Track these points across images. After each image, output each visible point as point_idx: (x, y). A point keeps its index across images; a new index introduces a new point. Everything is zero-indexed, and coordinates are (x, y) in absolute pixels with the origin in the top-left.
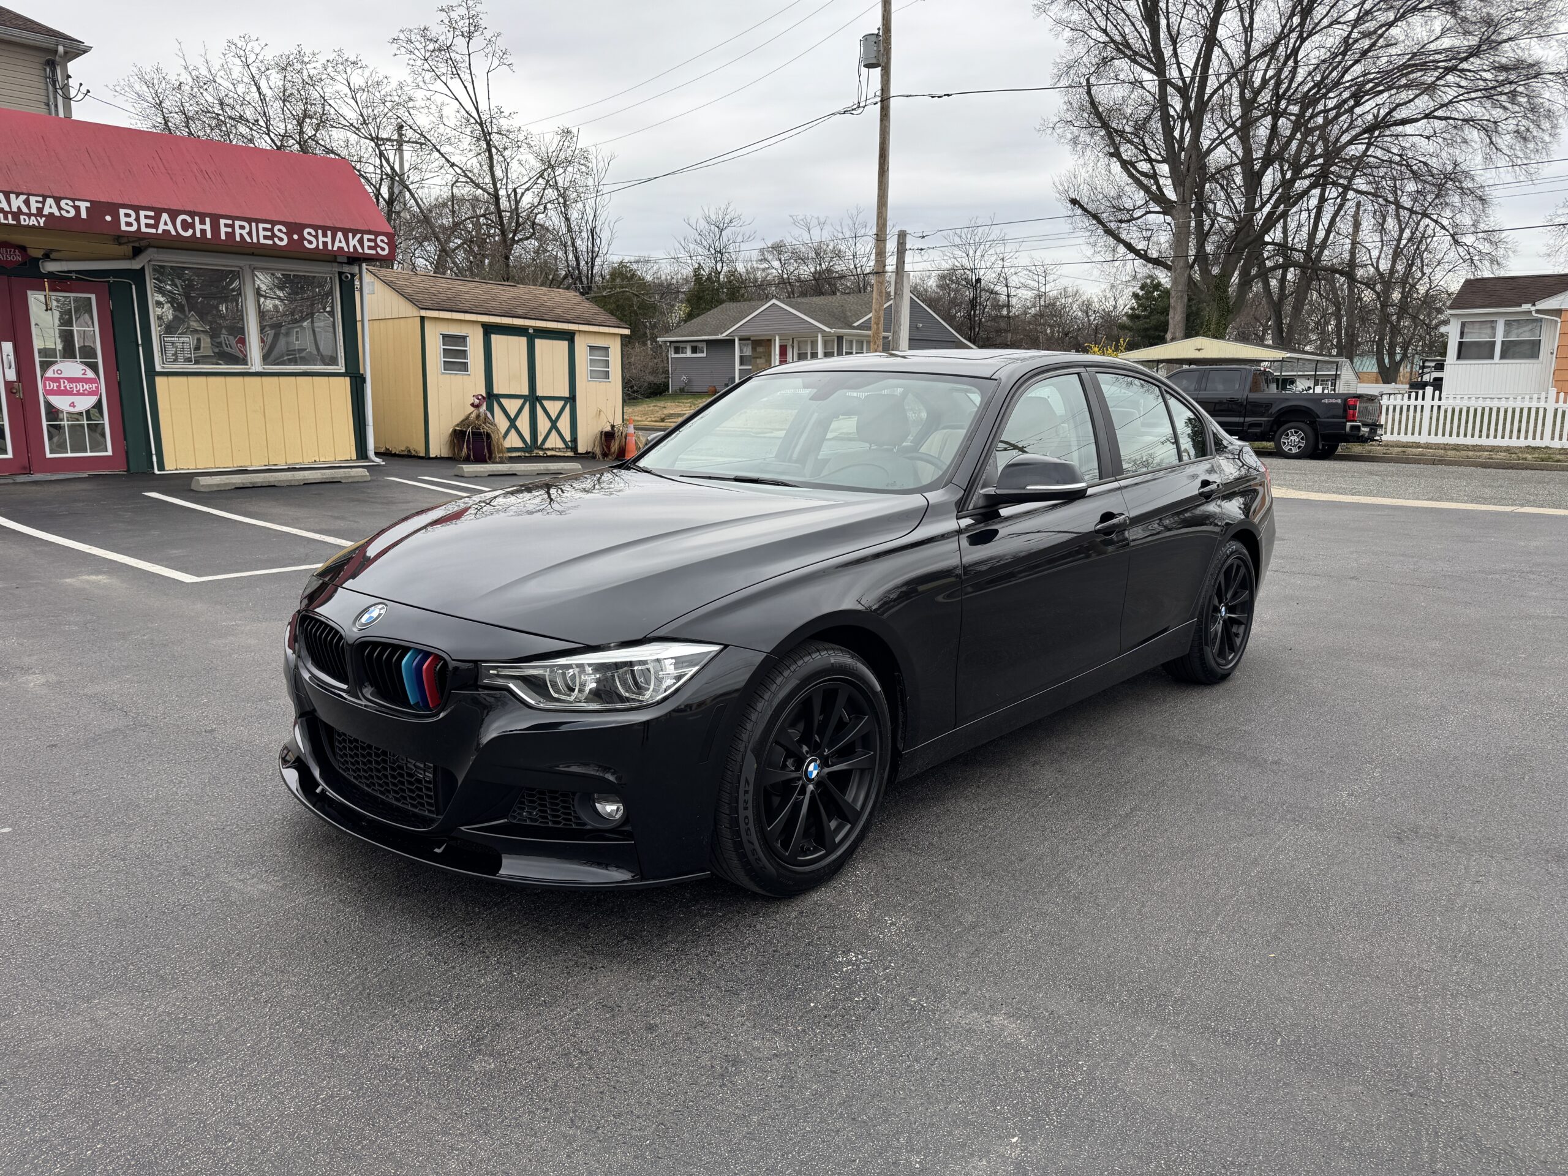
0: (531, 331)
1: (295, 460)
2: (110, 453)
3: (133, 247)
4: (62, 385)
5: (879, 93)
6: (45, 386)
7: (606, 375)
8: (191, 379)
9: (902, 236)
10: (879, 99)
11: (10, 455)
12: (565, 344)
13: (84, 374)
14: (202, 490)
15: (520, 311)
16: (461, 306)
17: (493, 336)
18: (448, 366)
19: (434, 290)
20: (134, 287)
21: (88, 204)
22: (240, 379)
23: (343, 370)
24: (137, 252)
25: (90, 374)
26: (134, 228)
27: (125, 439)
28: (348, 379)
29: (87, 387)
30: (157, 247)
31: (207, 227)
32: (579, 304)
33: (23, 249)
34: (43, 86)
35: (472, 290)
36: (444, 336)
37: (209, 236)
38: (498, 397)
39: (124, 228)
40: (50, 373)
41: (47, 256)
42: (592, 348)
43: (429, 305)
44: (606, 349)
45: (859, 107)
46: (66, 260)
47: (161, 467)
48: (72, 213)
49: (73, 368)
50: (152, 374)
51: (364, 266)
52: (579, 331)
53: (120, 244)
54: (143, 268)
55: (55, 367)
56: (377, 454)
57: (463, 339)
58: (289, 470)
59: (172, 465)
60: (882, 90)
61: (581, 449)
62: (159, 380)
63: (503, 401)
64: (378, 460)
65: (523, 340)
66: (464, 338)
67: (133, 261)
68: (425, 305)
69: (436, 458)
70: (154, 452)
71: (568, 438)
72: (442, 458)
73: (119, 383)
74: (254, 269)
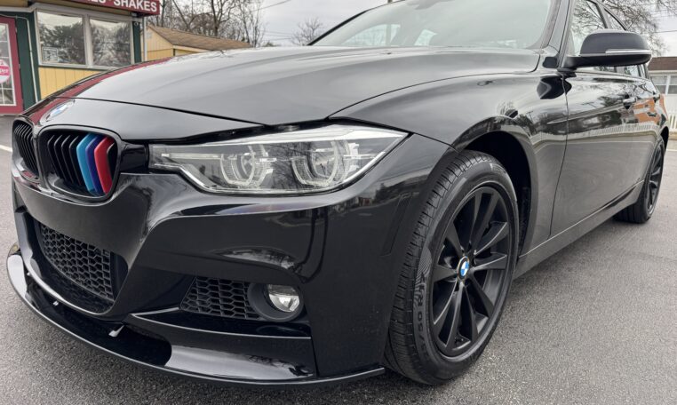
2: (15, 104)
16: (193, 45)
19: (180, 38)
20: (28, 21)
22: (81, 72)
24: (30, 3)
25: (5, 65)
27: (23, 97)
29: (3, 71)
30: (40, 2)
43: (178, 43)
50: (37, 66)
51: (145, 17)
62: (40, 70)
67: (28, 8)
73: (20, 69)
74: (90, 17)
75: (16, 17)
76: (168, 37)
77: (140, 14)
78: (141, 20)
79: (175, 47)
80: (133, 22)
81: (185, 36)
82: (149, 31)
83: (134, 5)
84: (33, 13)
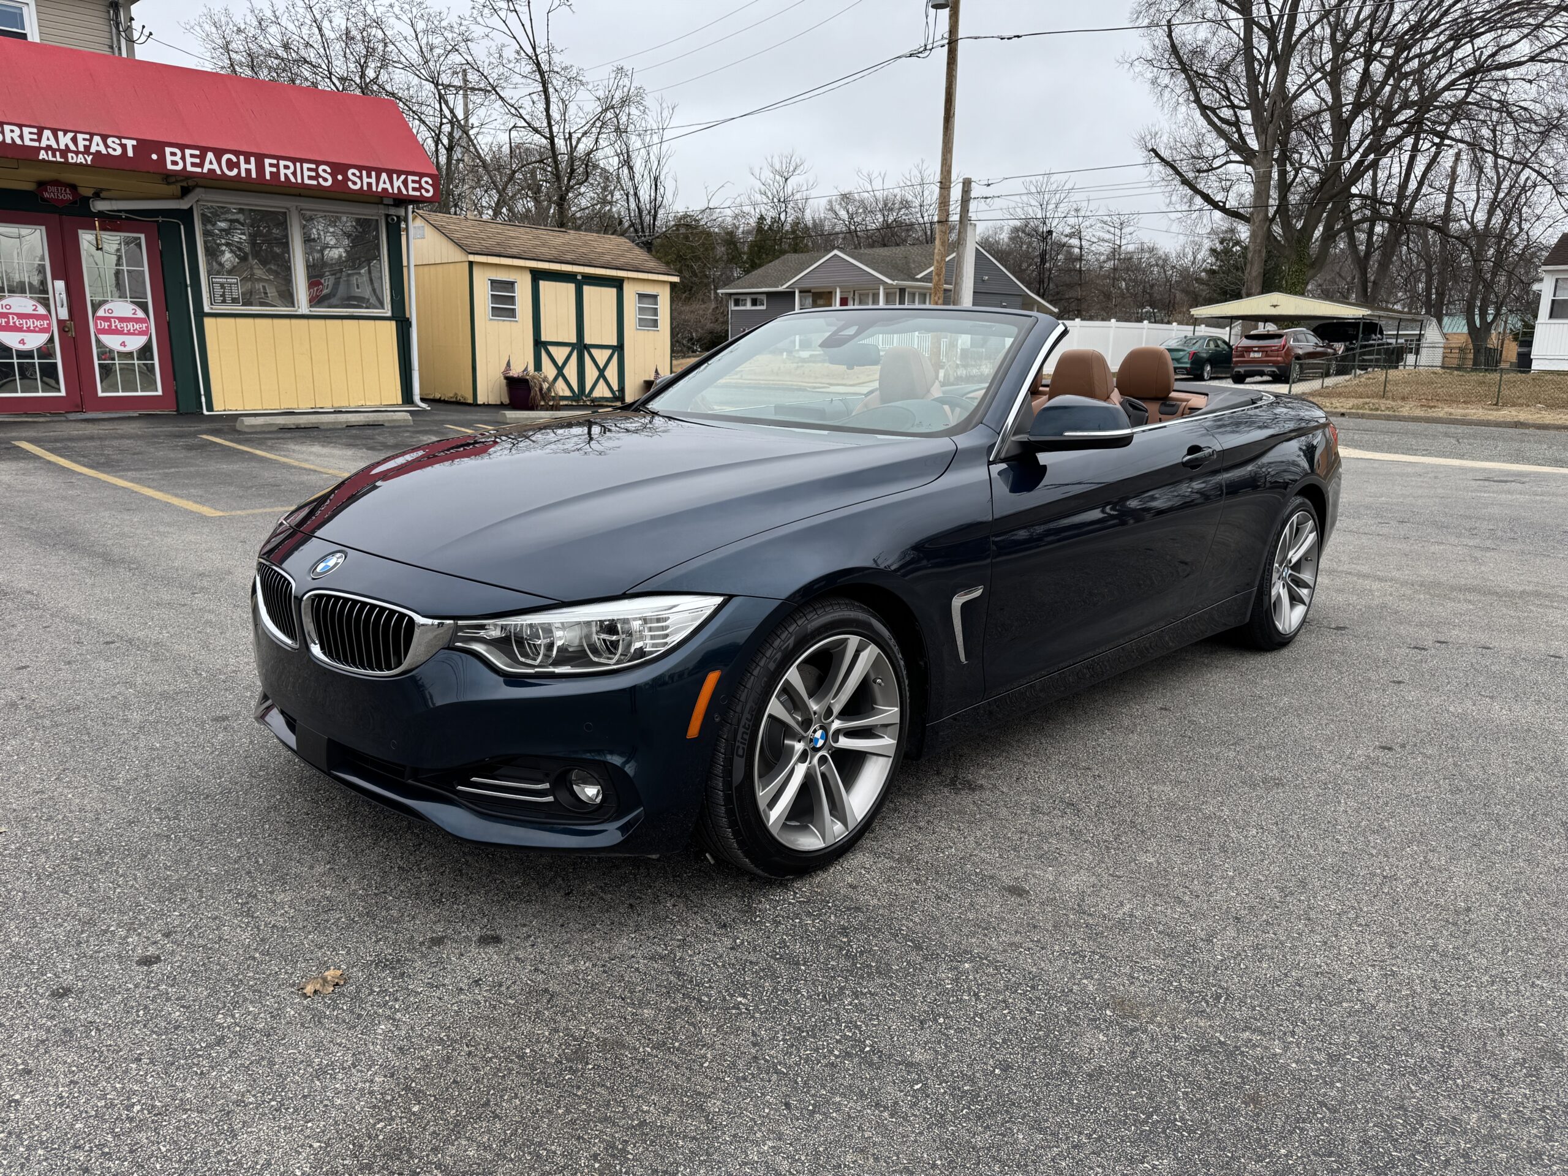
0: (579, 277)
1: (342, 403)
2: (160, 393)
3: (182, 187)
4: (113, 325)
5: (946, 35)
6: (96, 325)
7: (655, 323)
8: (239, 321)
9: (967, 184)
10: (947, 41)
11: (63, 393)
12: (614, 291)
13: (134, 314)
14: (247, 430)
15: (569, 257)
16: (510, 251)
17: (541, 283)
18: (496, 312)
19: (483, 235)
20: (182, 227)
21: (134, 143)
22: (286, 321)
23: (389, 314)
24: (185, 192)
25: (140, 314)
26: (180, 167)
27: (175, 379)
28: (393, 323)
29: (137, 326)
30: (205, 187)
31: (252, 166)
32: (630, 250)
33: (73, 187)
34: (107, 28)
35: (523, 236)
36: (493, 282)
37: (254, 175)
38: (546, 344)
39: (170, 166)
40: (101, 313)
41: (97, 195)
42: (642, 296)
43: (477, 249)
44: (655, 297)
45: (925, 49)
46: (116, 200)
47: (210, 407)
48: (119, 151)
49: (123, 308)
50: (201, 315)
51: (410, 207)
52: (628, 278)
53: (168, 184)
54: (191, 208)
55: (107, 306)
56: (423, 400)
57: (510, 285)
58: (335, 412)
59: (219, 407)
60: (950, 32)
61: (629, 399)
62: (208, 322)
63: (551, 349)
64: (424, 405)
65: (571, 287)
66: (512, 284)
67: (181, 201)
68: (474, 249)
69: (484, 404)
70: (202, 392)
71: (615, 387)
72: (489, 405)
73: (169, 323)
74: (301, 211)
75: (160, 219)
76: (457, 235)
77: (401, 201)
78: (402, 212)
79: (472, 258)
80: (387, 216)
82: (419, 222)
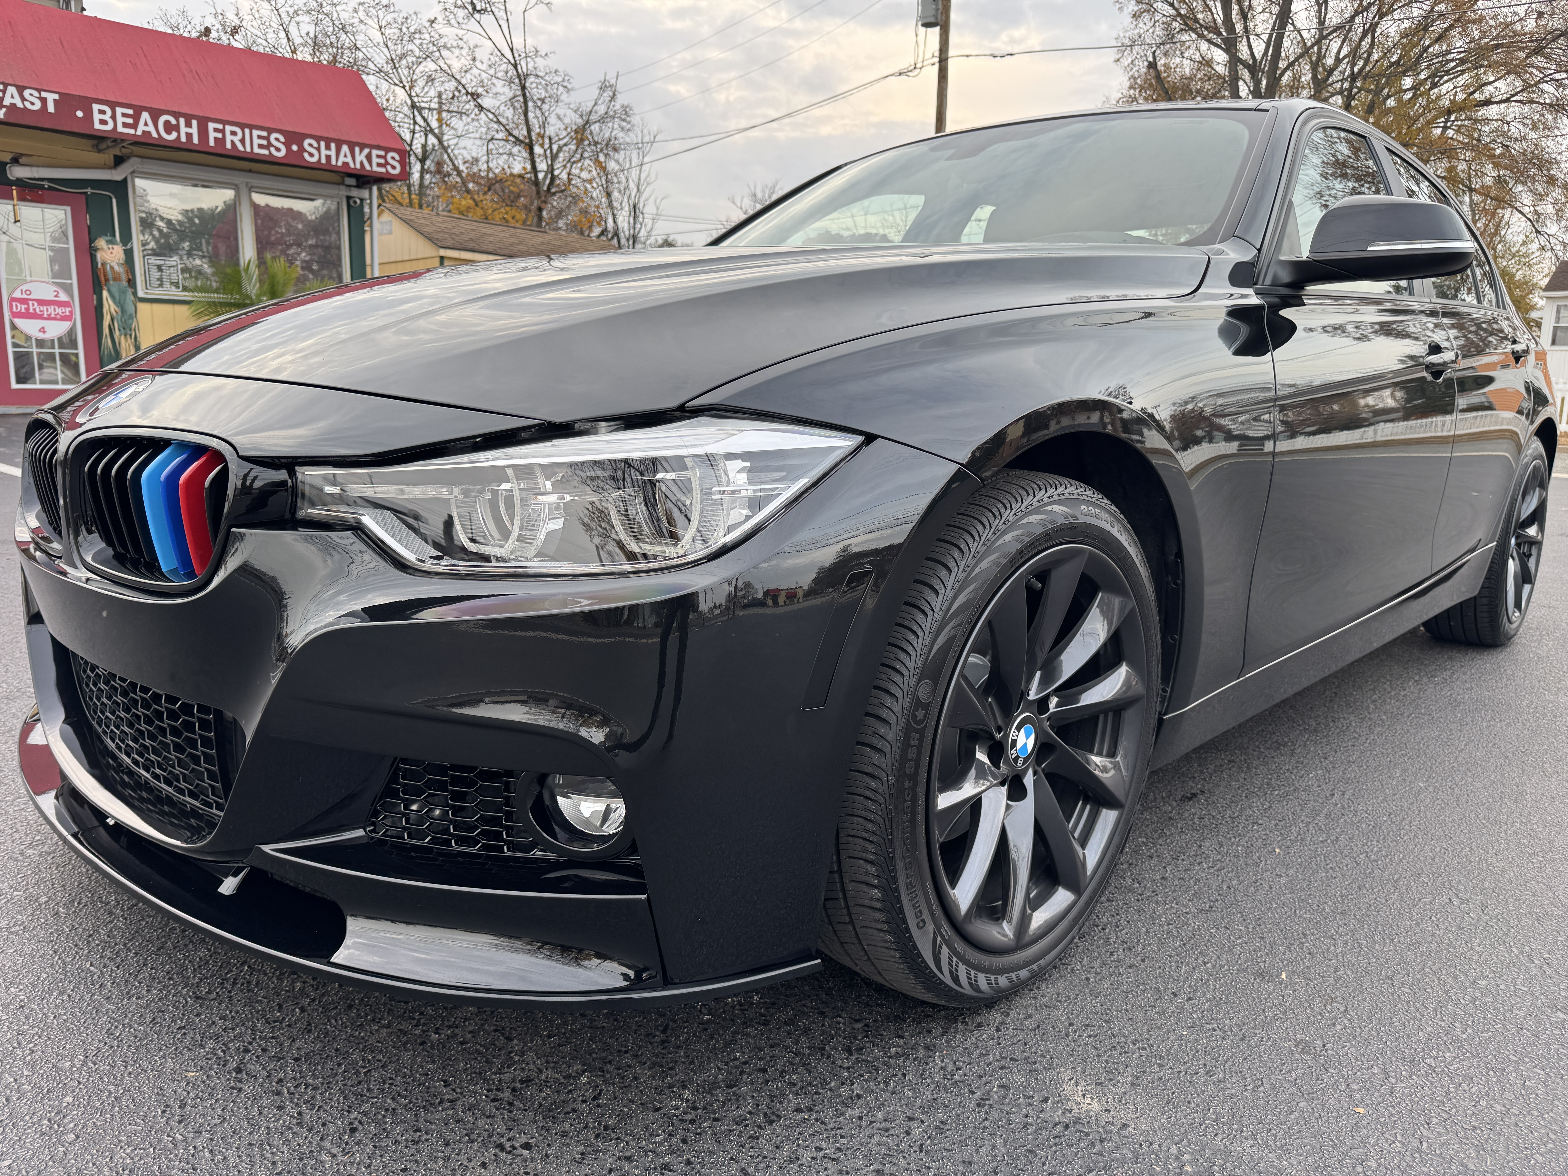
3: (116, 156)
4: (31, 308)
5: (937, 53)
6: (11, 307)
8: (178, 308)
10: (937, 59)
13: (56, 296)
16: (485, 247)
19: (456, 231)
20: (114, 201)
21: (56, 97)
24: (119, 161)
25: (63, 296)
26: (109, 127)
29: (59, 310)
31: (194, 130)
37: (196, 140)
39: (97, 126)
40: (17, 294)
41: (16, 161)
43: (450, 245)
45: (915, 68)
46: (38, 166)
48: (38, 106)
49: (44, 289)
51: (375, 187)
53: (99, 151)
55: (24, 288)
60: (941, 50)
67: (114, 171)
68: (445, 244)
74: (251, 189)
75: (89, 191)
76: (428, 229)
77: (364, 180)
78: (365, 194)
79: (443, 252)
80: (349, 198)
81: (468, 228)
82: (387, 217)
83: (349, 160)
84: (125, 181)
